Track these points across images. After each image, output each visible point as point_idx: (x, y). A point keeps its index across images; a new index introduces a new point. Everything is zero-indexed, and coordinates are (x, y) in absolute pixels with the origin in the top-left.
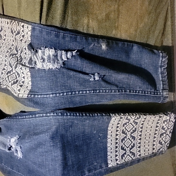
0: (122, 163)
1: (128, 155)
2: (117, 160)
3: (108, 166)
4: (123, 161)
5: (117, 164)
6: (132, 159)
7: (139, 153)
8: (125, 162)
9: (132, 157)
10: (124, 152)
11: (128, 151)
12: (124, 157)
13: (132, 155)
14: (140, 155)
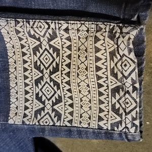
0: (31, 124)
1: (48, 113)
2: (25, 115)
3: (7, 121)
4: (36, 122)
5: (23, 122)
6: (54, 123)
7: (70, 118)
8: (37, 124)
9: (55, 120)
10: (42, 106)
11: (49, 107)
12: (40, 115)
13: (55, 117)
14: (70, 121)
